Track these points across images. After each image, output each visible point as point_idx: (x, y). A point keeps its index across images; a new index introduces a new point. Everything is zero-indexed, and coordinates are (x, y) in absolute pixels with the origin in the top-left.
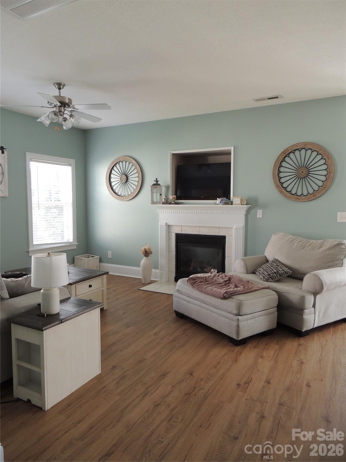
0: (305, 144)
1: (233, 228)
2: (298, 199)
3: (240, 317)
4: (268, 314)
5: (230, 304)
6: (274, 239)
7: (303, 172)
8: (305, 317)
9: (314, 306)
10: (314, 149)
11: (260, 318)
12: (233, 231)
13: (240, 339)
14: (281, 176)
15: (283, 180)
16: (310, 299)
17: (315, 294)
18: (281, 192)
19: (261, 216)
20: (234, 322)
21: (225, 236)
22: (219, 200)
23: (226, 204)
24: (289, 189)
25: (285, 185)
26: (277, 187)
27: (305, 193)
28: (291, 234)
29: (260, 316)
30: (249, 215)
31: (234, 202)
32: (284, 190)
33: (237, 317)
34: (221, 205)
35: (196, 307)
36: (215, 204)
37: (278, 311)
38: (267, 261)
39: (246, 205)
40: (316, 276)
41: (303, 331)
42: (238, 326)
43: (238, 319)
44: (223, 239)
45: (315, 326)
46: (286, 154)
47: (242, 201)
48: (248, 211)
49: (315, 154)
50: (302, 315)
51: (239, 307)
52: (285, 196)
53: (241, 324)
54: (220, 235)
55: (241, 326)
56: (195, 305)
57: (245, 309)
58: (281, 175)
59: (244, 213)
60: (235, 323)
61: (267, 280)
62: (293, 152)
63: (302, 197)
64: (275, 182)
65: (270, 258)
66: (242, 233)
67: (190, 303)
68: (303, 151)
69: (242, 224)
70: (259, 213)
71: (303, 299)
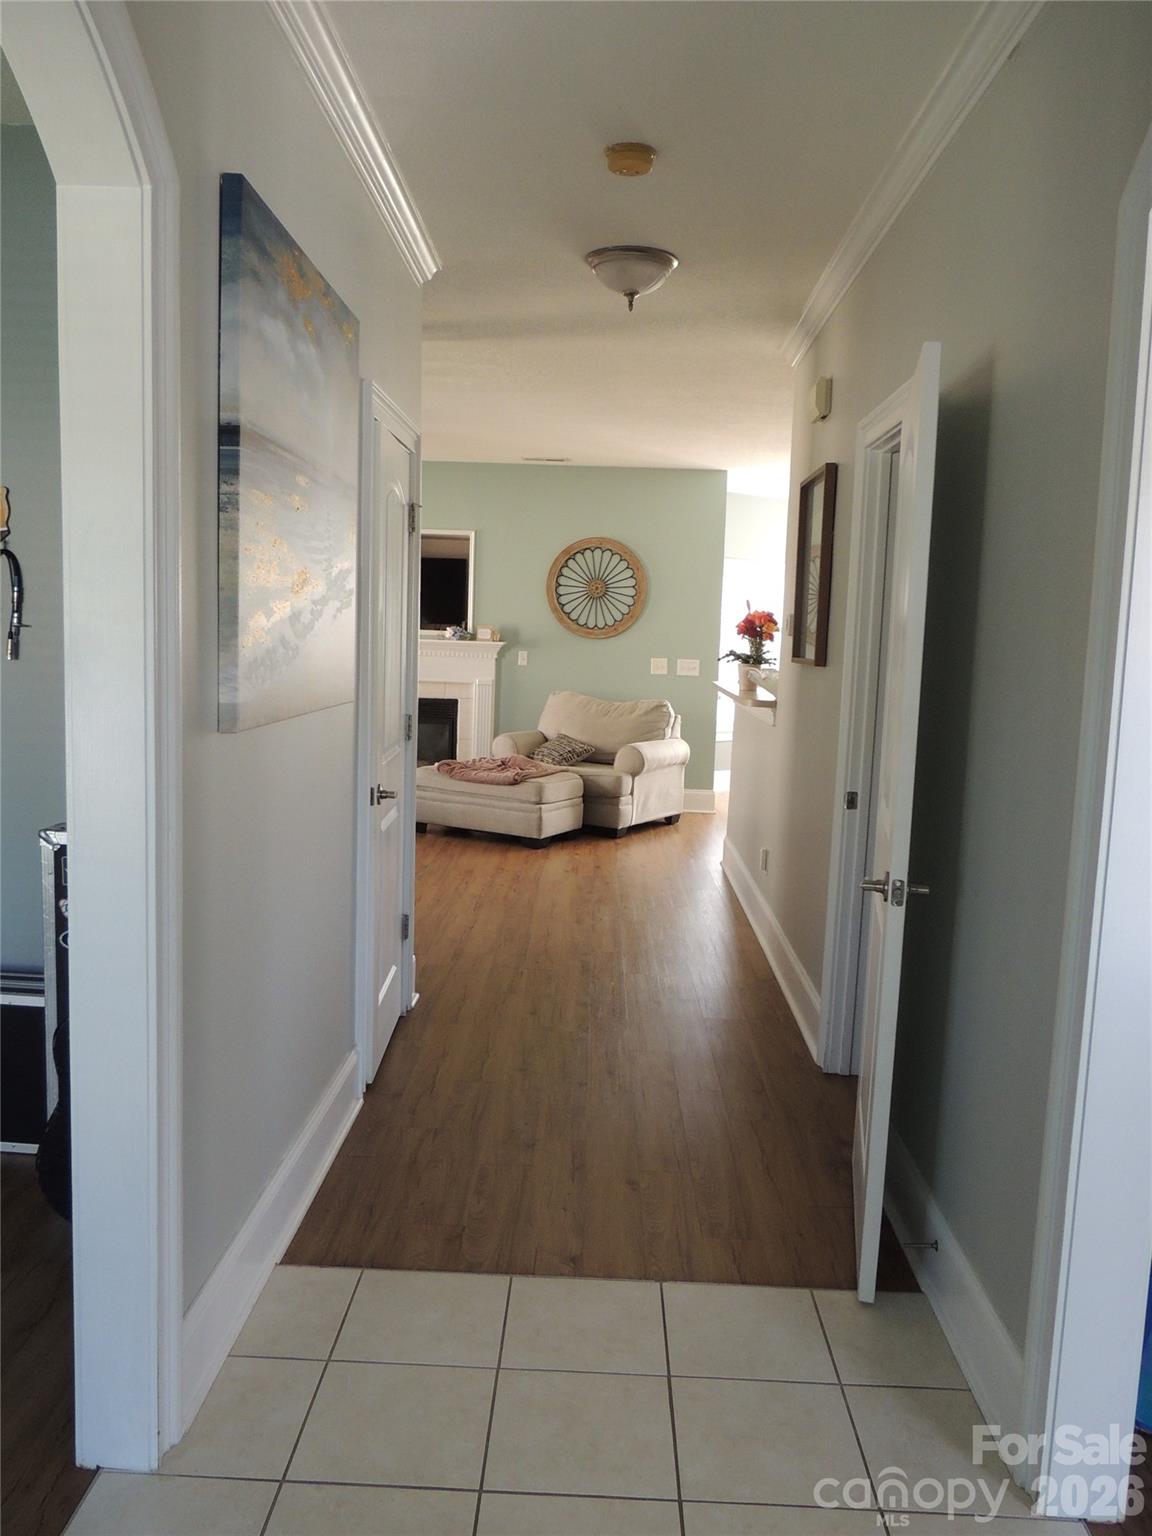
0: (602, 540)
1: (472, 684)
2: (589, 633)
3: (543, 806)
4: (572, 806)
5: (525, 790)
6: (553, 701)
7: (597, 588)
8: (621, 807)
9: (632, 794)
10: (615, 550)
11: (565, 810)
12: (474, 689)
13: (542, 837)
14: (562, 593)
15: (563, 600)
16: (627, 781)
17: (634, 775)
18: (561, 620)
19: (525, 663)
20: (533, 814)
21: (456, 701)
22: (449, 631)
23: (462, 638)
24: (574, 616)
25: (567, 609)
26: (554, 610)
27: (601, 624)
28: (583, 694)
29: (564, 807)
30: (503, 661)
31: (479, 636)
32: (565, 618)
33: (538, 806)
34: (455, 641)
35: (461, 806)
36: (443, 637)
37: (584, 802)
38: (546, 740)
39: (500, 641)
40: (634, 748)
41: (620, 827)
42: (540, 818)
43: (540, 809)
44: (452, 705)
45: (633, 824)
46: (570, 555)
47: (493, 633)
48: (501, 653)
49: (616, 558)
50: (617, 805)
51: (540, 792)
52: (568, 628)
53: (545, 816)
54: (446, 698)
55: (544, 818)
56: (458, 802)
57: (548, 795)
58: (561, 590)
59: (495, 656)
60: (535, 816)
61: (559, 763)
62: (582, 552)
63: (596, 631)
64: (551, 602)
65: (551, 733)
66: (490, 691)
67: (447, 802)
68: (598, 553)
69: (491, 677)
70: (522, 658)
71: (619, 781)
